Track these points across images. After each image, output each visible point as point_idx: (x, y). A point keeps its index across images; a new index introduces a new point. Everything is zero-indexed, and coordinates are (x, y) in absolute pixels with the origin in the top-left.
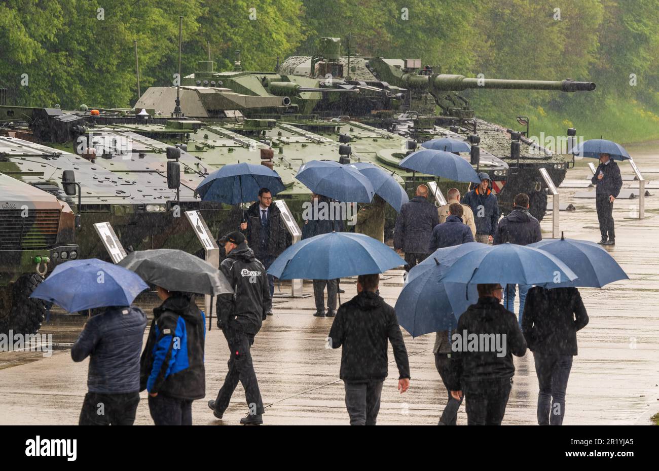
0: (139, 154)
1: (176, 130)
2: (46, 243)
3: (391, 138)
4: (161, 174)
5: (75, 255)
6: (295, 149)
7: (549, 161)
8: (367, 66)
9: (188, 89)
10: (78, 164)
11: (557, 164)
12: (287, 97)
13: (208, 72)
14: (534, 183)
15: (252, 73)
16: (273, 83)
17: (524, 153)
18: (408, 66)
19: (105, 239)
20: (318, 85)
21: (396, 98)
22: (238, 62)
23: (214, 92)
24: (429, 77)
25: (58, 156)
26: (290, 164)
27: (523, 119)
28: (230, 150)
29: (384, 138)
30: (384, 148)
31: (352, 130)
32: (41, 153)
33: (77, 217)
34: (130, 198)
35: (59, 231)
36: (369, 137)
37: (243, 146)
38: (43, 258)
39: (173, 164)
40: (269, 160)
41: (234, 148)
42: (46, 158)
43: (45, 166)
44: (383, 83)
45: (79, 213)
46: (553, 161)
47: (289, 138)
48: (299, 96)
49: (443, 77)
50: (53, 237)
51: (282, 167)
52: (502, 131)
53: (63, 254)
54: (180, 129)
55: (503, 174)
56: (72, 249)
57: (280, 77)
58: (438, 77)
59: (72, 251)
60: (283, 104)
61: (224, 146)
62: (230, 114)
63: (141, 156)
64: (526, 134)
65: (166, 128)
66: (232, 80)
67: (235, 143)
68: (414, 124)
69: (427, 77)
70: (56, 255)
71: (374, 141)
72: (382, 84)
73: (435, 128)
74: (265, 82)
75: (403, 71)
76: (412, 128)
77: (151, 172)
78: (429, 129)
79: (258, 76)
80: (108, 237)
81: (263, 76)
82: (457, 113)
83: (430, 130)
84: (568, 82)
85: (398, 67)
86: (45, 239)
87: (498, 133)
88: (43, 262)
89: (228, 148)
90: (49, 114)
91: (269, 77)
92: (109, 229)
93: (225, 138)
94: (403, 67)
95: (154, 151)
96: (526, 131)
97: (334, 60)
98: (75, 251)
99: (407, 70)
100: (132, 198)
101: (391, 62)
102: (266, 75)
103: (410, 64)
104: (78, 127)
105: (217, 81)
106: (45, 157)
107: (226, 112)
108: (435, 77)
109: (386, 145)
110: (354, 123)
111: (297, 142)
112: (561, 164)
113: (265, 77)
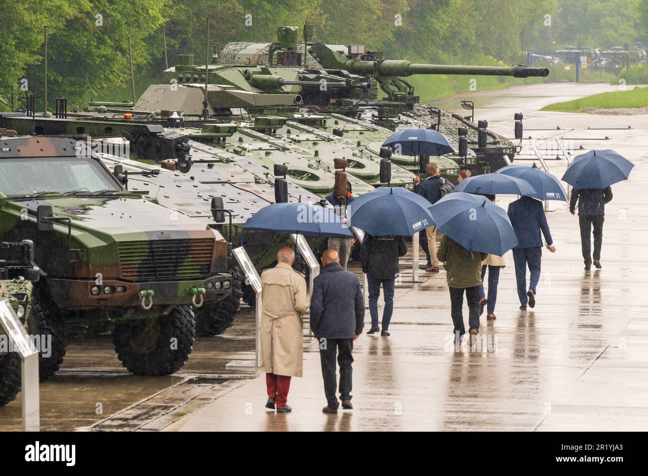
0: (207, 164)
1: (213, 134)
2: (201, 273)
3: (376, 130)
4: (234, 184)
5: (228, 285)
6: (308, 147)
7: (498, 146)
8: (311, 52)
9: (193, 87)
10: (179, 181)
11: (506, 149)
12: (300, 95)
13: (189, 65)
14: (484, 168)
15: (233, 67)
16: (254, 76)
17: (473, 138)
18: (352, 52)
19: (244, 265)
20: (298, 77)
21: (362, 87)
22: (215, 54)
23: (219, 89)
24: (375, 63)
25: (157, 173)
26: (328, 168)
27: (468, 103)
28: (267, 154)
29: (369, 130)
30: (372, 141)
31: (336, 123)
32: (140, 170)
33: (229, 245)
34: (239, 216)
35: (213, 260)
36: (355, 130)
37: (279, 149)
38: (199, 289)
39: (281, 181)
40: (342, 169)
41: (271, 151)
42: (146, 176)
43: (147, 185)
44: (343, 71)
45: (230, 242)
46: (502, 146)
47: (298, 136)
48: (282, 90)
49: (388, 62)
50: (209, 267)
51: (321, 170)
52: (448, 116)
53: (216, 284)
54: (216, 132)
55: (471, 162)
56: (227, 279)
57: (260, 70)
58: (384, 62)
59: (226, 281)
60: (294, 102)
61: (260, 149)
62: (235, 111)
63: (210, 166)
64: (471, 118)
65: (202, 132)
66: (215, 74)
67: (270, 146)
68: (379, 114)
69: (372, 63)
70: (210, 285)
71: (361, 133)
72: (342, 73)
73: (399, 117)
74: (247, 75)
75: (347, 57)
76: (376, 117)
77: (223, 183)
78: (393, 117)
79: (240, 69)
80: (245, 262)
81: (244, 69)
82: (403, 99)
83: (394, 119)
84: (521, 67)
85: (341, 53)
86: (200, 269)
87: (444, 118)
88: (199, 293)
89: (265, 152)
90: (151, 131)
91: (251, 70)
92: (244, 253)
93: (258, 141)
94: (346, 52)
95: (221, 161)
96: (472, 115)
97: (292, 49)
98: (228, 280)
99: (351, 56)
100: (242, 217)
101: (334, 48)
102: (248, 68)
103: (354, 50)
104: (183, 145)
105: (200, 75)
106: (145, 174)
107: (231, 109)
108: (380, 62)
109: (374, 138)
110: (336, 115)
111: (308, 140)
112: (509, 149)
113: (246, 70)
